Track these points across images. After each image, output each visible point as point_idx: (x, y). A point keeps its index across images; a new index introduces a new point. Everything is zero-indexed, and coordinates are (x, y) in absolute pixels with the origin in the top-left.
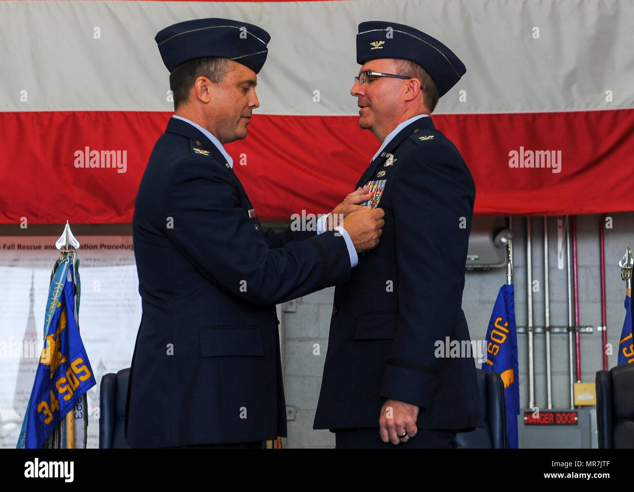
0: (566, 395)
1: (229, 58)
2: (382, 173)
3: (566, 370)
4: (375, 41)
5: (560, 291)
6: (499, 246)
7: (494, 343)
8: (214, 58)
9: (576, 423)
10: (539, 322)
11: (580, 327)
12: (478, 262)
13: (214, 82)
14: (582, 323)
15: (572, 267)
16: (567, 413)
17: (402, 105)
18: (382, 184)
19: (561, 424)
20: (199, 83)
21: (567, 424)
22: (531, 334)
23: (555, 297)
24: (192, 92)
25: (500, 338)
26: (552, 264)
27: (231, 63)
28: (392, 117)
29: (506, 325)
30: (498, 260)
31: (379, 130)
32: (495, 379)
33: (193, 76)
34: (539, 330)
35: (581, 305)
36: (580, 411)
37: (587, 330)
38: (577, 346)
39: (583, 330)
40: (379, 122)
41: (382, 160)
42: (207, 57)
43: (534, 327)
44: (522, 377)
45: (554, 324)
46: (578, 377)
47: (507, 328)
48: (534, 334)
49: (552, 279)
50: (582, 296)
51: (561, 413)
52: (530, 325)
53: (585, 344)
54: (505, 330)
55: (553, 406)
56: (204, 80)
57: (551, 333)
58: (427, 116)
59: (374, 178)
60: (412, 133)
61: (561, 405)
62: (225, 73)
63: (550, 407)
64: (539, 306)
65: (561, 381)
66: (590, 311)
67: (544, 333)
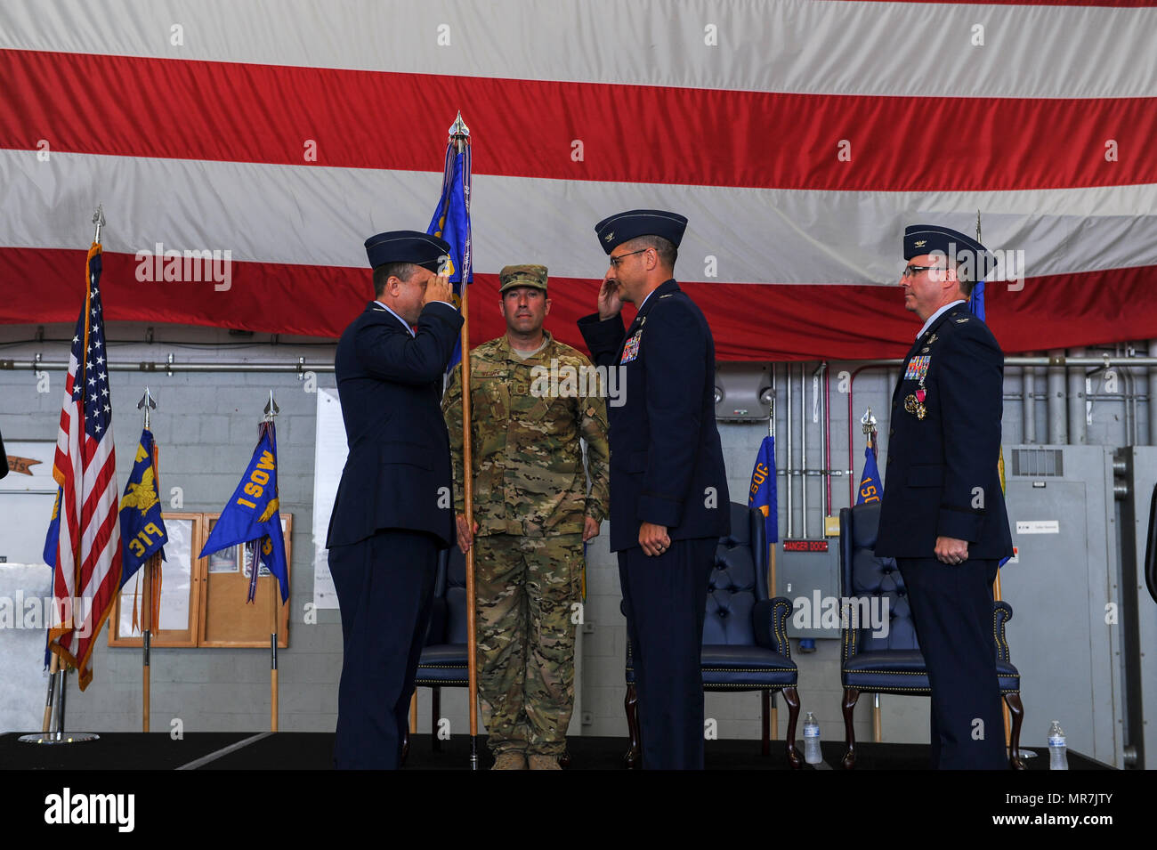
0: (818, 526)
1: (415, 263)
2: (927, 350)
3: (819, 506)
4: (918, 241)
5: (816, 441)
6: (765, 403)
7: (756, 484)
8: (402, 263)
9: (826, 550)
10: (797, 467)
11: (831, 471)
12: (746, 415)
13: (403, 281)
14: (833, 468)
15: (825, 421)
16: (819, 542)
17: (942, 291)
18: (927, 359)
19: (814, 551)
20: (390, 281)
21: (818, 551)
22: (790, 476)
23: (810, 446)
24: (386, 288)
25: (760, 480)
26: (808, 418)
27: (416, 268)
28: (933, 301)
29: (766, 469)
30: (763, 415)
31: (923, 313)
32: (757, 514)
33: (388, 275)
34: (797, 473)
35: (833, 453)
36: (829, 540)
37: (837, 473)
38: (828, 487)
39: (833, 473)
40: (921, 305)
41: (925, 338)
42: (398, 262)
43: (793, 471)
44: (781, 511)
45: (809, 468)
46: (829, 512)
47: (766, 472)
48: (793, 476)
49: (809, 430)
50: (833, 445)
51: (814, 542)
52: (789, 468)
53: (835, 484)
54: (764, 473)
55: (807, 536)
56: (395, 280)
57: (806, 475)
58: (964, 301)
59: (920, 353)
60: (950, 316)
61: (814, 535)
62: (411, 275)
63: (805, 537)
64: (797, 453)
65: (814, 515)
66: (839, 459)
67: (801, 475)
